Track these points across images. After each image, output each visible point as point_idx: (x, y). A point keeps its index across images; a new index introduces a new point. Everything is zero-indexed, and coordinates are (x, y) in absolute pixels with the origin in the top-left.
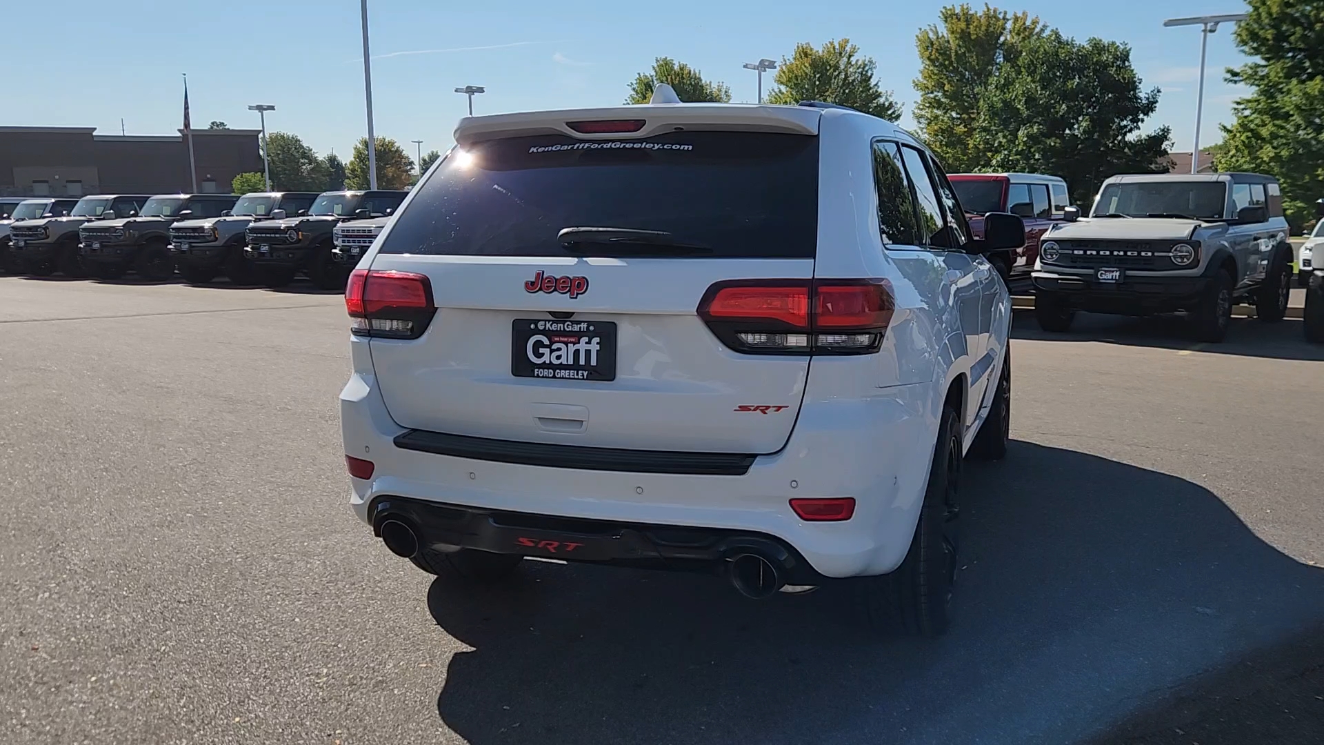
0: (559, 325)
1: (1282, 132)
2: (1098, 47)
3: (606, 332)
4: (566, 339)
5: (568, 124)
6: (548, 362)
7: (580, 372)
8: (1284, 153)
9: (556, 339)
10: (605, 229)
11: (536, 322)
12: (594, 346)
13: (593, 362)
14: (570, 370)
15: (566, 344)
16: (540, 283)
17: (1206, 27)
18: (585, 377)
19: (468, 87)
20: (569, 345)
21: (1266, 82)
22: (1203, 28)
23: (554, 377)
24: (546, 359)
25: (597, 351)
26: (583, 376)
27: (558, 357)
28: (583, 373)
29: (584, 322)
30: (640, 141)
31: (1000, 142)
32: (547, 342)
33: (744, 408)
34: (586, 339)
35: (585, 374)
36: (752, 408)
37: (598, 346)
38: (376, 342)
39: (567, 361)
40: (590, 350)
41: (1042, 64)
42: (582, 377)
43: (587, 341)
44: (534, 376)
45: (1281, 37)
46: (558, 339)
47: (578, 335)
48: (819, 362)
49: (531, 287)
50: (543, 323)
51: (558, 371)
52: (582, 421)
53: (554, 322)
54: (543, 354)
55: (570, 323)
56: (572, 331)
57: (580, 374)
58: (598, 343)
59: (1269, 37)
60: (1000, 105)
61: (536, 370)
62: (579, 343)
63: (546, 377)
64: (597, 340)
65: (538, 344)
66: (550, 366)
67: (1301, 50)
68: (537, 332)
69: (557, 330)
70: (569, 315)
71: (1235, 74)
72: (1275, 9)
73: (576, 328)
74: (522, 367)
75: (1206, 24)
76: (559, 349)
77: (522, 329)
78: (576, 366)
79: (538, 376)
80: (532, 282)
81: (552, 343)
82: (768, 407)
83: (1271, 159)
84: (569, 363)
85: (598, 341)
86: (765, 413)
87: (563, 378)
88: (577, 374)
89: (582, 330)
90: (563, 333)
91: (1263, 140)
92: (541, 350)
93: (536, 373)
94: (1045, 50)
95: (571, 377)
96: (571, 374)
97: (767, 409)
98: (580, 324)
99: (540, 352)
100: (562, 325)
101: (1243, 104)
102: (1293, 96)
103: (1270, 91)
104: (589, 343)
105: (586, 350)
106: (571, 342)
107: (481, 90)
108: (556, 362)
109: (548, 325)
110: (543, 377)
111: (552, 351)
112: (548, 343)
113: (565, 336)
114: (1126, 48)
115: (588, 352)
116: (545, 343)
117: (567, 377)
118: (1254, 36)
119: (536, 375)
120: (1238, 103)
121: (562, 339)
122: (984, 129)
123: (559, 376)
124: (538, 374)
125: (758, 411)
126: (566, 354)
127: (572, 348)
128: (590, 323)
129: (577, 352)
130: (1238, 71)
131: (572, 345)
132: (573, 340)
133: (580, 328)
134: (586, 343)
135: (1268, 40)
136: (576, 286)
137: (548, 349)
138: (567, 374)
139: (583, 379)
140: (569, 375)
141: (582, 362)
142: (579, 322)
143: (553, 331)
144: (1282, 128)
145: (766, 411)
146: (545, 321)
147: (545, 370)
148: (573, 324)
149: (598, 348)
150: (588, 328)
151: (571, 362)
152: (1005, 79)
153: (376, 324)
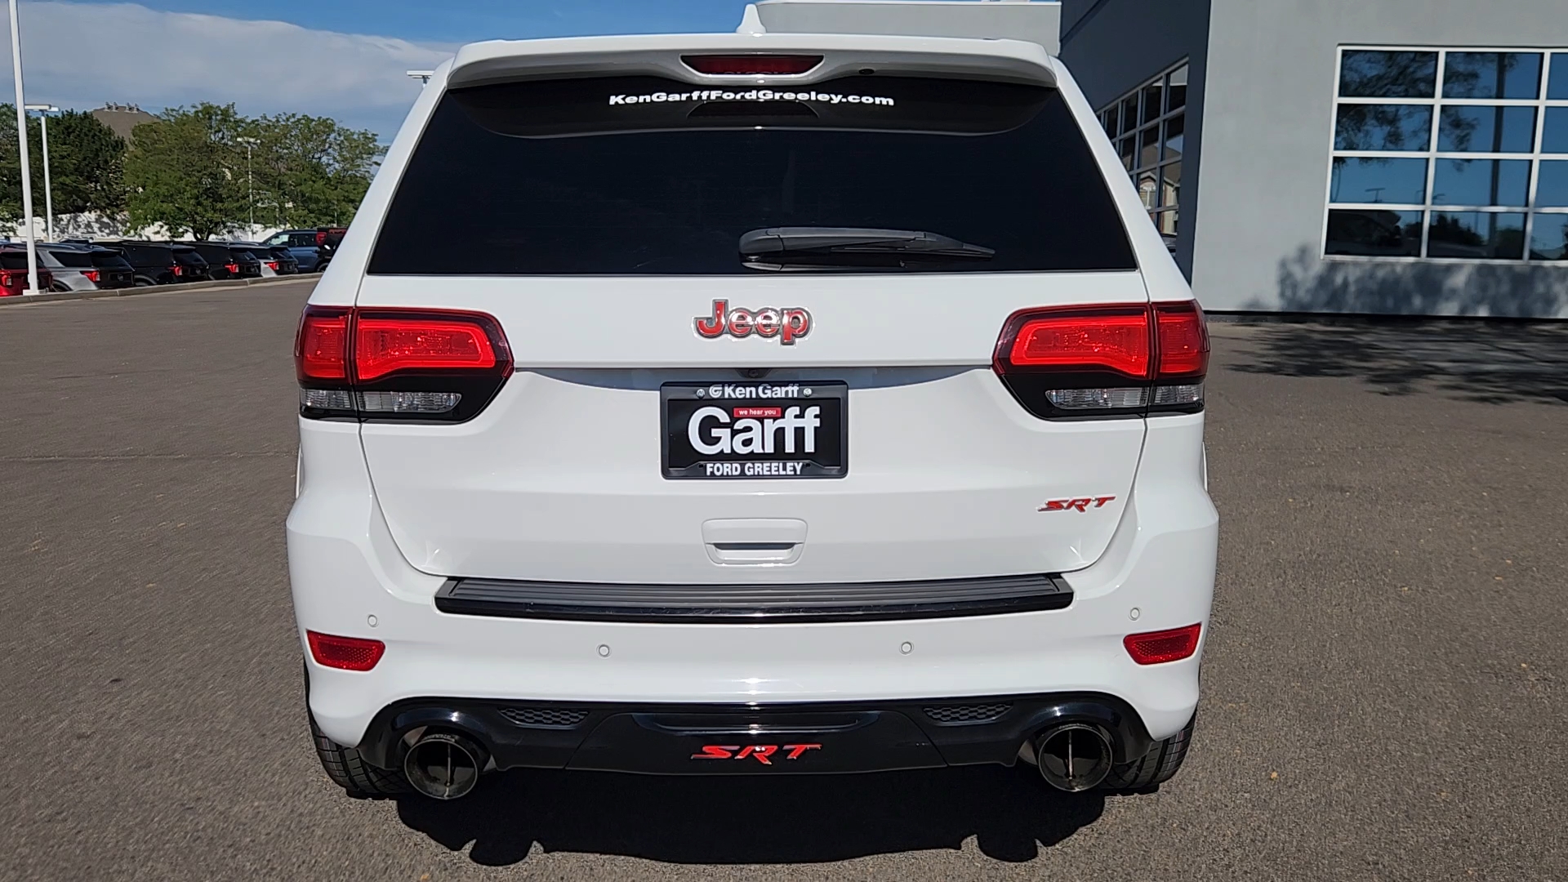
0: (748, 389)
3: (830, 396)
4: (759, 412)
5: (683, 59)
6: (726, 451)
7: (789, 465)
9: (741, 413)
11: (703, 385)
12: (811, 421)
13: (810, 447)
14: (770, 462)
15: (761, 420)
16: (722, 321)
18: (798, 473)
20: (766, 421)
23: (743, 475)
24: (724, 446)
25: (816, 428)
26: (795, 470)
27: (747, 443)
28: (794, 467)
29: (792, 382)
30: (806, 88)
32: (724, 417)
33: (1054, 505)
34: (796, 410)
35: (798, 468)
36: (1065, 505)
37: (818, 420)
39: (763, 448)
40: (803, 428)
42: (792, 473)
43: (798, 413)
44: (704, 476)
46: (746, 412)
47: (782, 405)
50: (718, 387)
52: (793, 544)
53: (738, 384)
54: (718, 439)
55: (768, 386)
56: (772, 398)
58: (816, 416)
61: (709, 465)
62: (783, 417)
63: (728, 477)
64: (816, 410)
65: (709, 423)
66: (733, 457)
68: (710, 402)
69: (745, 398)
70: (762, 371)
73: (780, 393)
74: (681, 462)
76: (748, 429)
77: (680, 399)
78: (779, 454)
79: (713, 476)
80: (708, 319)
81: (734, 420)
82: (1087, 501)
84: (766, 451)
85: (818, 412)
86: (1083, 510)
87: (759, 476)
88: (785, 469)
89: (790, 395)
92: (715, 432)
93: (708, 471)
95: (773, 473)
96: (773, 469)
97: (1084, 504)
98: (787, 386)
99: (713, 435)
100: (753, 389)
104: (801, 416)
105: (796, 429)
106: (769, 417)
108: (743, 450)
109: (728, 390)
110: (722, 476)
111: (734, 433)
112: (728, 420)
113: (756, 407)
115: (800, 433)
116: (722, 421)
117: (766, 473)
119: (708, 474)
123: (752, 473)
124: (712, 473)
125: (1073, 508)
126: (761, 437)
127: (771, 426)
128: (804, 385)
129: (780, 434)
131: (771, 420)
132: (773, 412)
133: (787, 392)
134: (796, 417)
136: (790, 324)
137: (729, 430)
138: (766, 469)
139: (794, 475)
140: (770, 471)
141: (790, 447)
142: (784, 383)
143: (737, 399)
145: (1085, 508)
146: (724, 383)
147: (725, 465)
148: (773, 386)
149: (818, 425)
150: (800, 391)
151: (770, 449)
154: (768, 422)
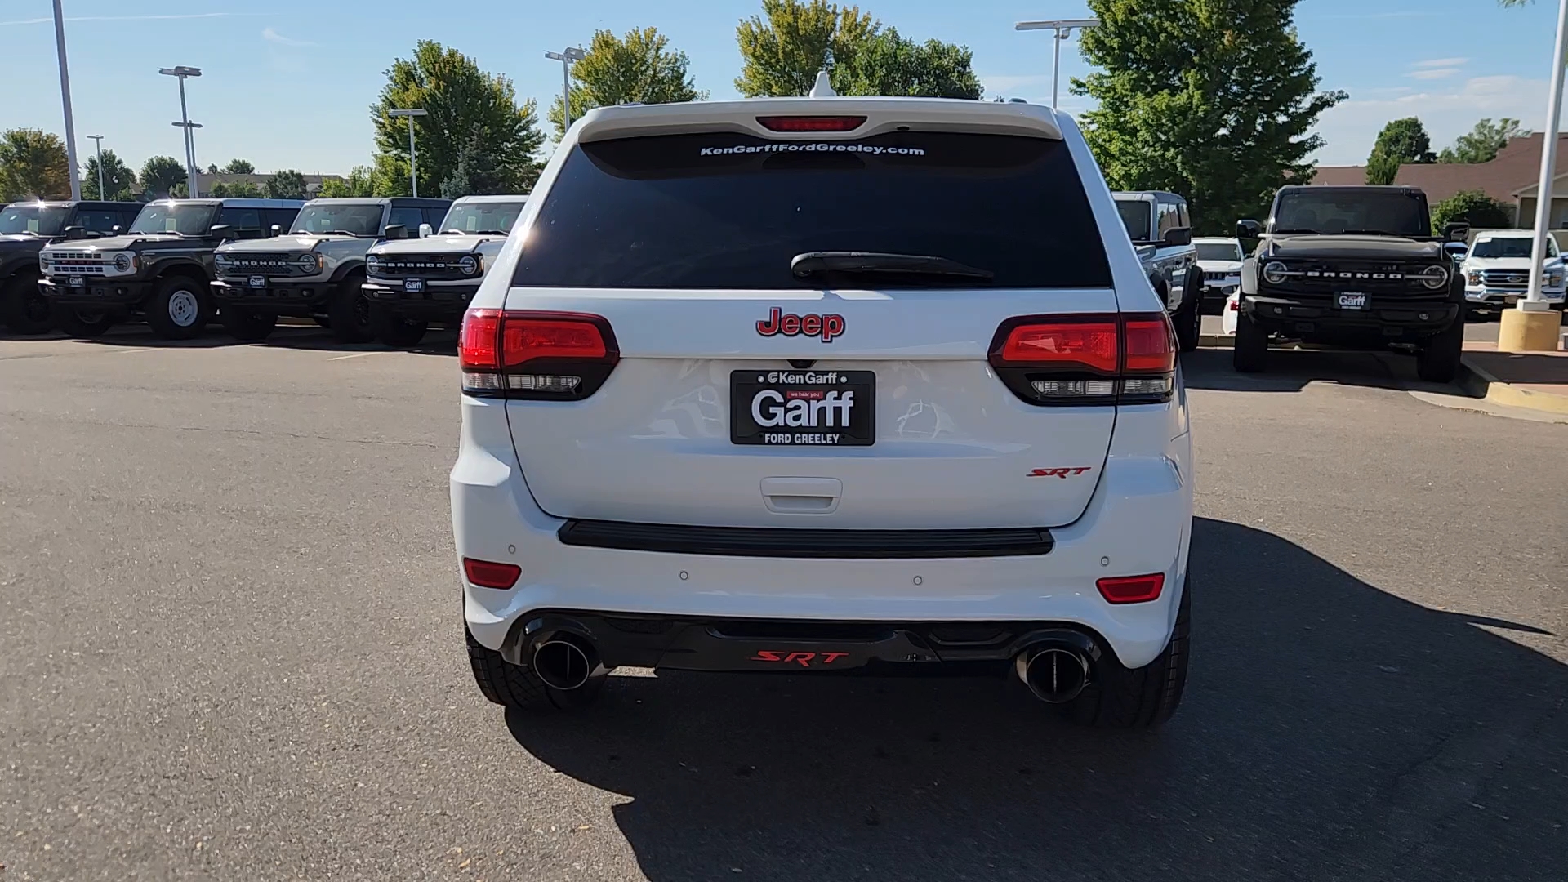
0: (798, 377)
1: (1130, 149)
2: (938, 51)
3: (861, 384)
4: (807, 395)
5: (758, 119)
6: (782, 424)
7: (828, 436)
8: (1134, 171)
9: (793, 395)
10: (859, 254)
11: (765, 373)
12: (846, 403)
13: (845, 422)
14: (815, 433)
15: (807, 400)
16: (777, 324)
17: (1058, 32)
18: (836, 442)
19: (177, 68)
20: (811, 401)
21: (1112, 93)
22: (1055, 33)
23: (793, 443)
24: (779, 420)
25: (850, 408)
26: (833, 440)
27: (797, 418)
28: (832, 437)
29: (833, 372)
30: (855, 142)
32: (779, 398)
33: (1039, 473)
34: (835, 394)
35: (836, 438)
36: (1049, 472)
37: (852, 402)
38: (517, 407)
39: (809, 422)
40: (840, 408)
41: (881, 67)
42: (831, 442)
43: (836, 396)
45: (1126, 47)
46: (796, 395)
48: (1126, 413)
49: (765, 328)
50: (774, 374)
51: (798, 435)
52: (831, 498)
53: (790, 372)
54: (775, 415)
55: (813, 374)
56: (816, 384)
57: (829, 439)
58: (850, 399)
59: (1115, 46)
61: (767, 435)
62: (825, 399)
63: (781, 444)
64: (850, 394)
65: (768, 402)
66: (786, 429)
67: (1146, 61)
68: (768, 386)
69: (795, 383)
70: (809, 363)
71: (1080, 85)
72: (1120, 17)
73: (822, 380)
74: (745, 432)
75: (1058, 29)
76: (798, 408)
77: (744, 384)
78: (822, 429)
79: (770, 443)
80: (766, 323)
81: (787, 400)
82: (1068, 470)
83: (1122, 177)
84: (811, 425)
85: (852, 396)
86: (1064, 477)
87: (805, 444)
88: (825, 439)
89: (830, 382)
90: (805, 387)
91: (1113, 156)
92: (772, 410)
93: (767, 439)
94: (883, 51)
95: (817, 442)
96: (816, 439)
97: (1065, 472)
98: (827, 375)
99: (771, 411)
100: (802, 377)
101: (1089, 117)
102: (1140, 110)
103: (1117, 105)
104: (839, 398)
105: (835, 408)
106: (814, 399)
107: (196, 72)
108: (794, 424)
109: (782, 377)
110: (777, 444)
111: (787, 411)
112: (782, 401)
113: (803, 391)
114: (966, 52)
115: (838, 411)
116: (778, 401)
117: (811, 442)
118: (1100, 44)
119: (766, 441)
120: (1084, 117)
121: (803, 395)
123: (800, 442)
124: (769, 441)
125: (1056, 475)
126: (807, 413)
127: (815, 406)
128: (840, 374)
129: (822, 412)
130: (1084, 81)
131: (816, 401)
132: (817, 395)
133: (827, 379)
134: (835, 399)
135: (1114, 49)
136: (830, 327)
137: (783, 409)
138: (810, 439)
139: (833, 444)
140: (814, 440)
141: (830, 422)
142: (827, 373)
143: (789, 384)
144: (1130, 144)
145: (1065, 475)
146: (779, 372)
147: (780, 435)
148: (816, 375)
149: (852, 405)
150: (838, 379)
151: (814, 423)
152: (840, 82)
153: (515, 382)
154: (813, 402)
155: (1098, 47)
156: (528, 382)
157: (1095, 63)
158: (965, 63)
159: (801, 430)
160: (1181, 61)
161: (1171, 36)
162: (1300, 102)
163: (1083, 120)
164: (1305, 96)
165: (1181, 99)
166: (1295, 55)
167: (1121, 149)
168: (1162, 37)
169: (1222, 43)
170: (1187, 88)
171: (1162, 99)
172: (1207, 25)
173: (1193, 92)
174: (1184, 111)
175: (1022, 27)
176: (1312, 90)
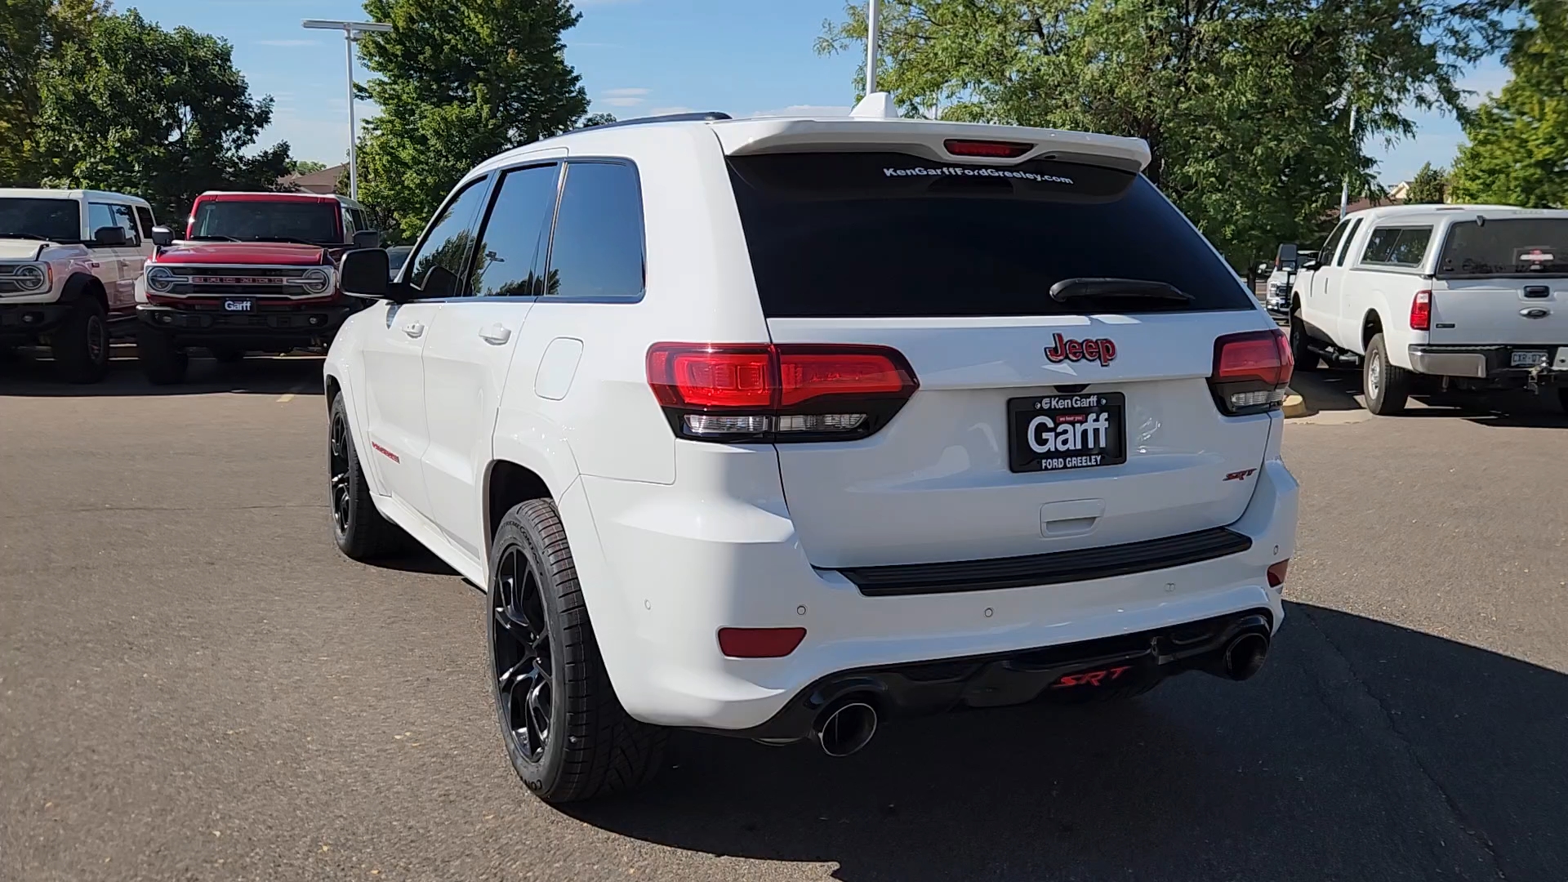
0: (1066, 402)
1: (422, 158)
2: (192, 41)
3: (1114, 404)
4: (1072, 419)
5: (940, 141)
6: (1053, 449)
7: (1093, 457)
9: (1062, 419)
11: (1039, 399)
12: (1103, 425)
13: (1103, 444)
14: (1082, 456)
15: (1073, 423)
16: (1062, 349)
17: (349, 33)
18: (1099, 463)
21: (396, 101)
22: (346, 34)
23: (1065, 467)
24: (1050, 446)
25: (1106, 428)
26: (1096, 461)
27: (1065, 442)
28: (1095, 459)
29: (1094, 394)
31: (75, 145)
32: (1050, 424)
33: (1231, 477)
34: (1093, 416)
35: (1099, 458)
36: (1235, 476)
37: (1107, 422)
38: (788, 451)
39: (1075, 445)
40: (1098, 429)
41: (126, 52)
42: (1094, 464)
43: (1095, 418)
44: (1041, 470)
45: (407, 54)
46: (1064, 419)
47: (1084, 412)
50: (1047, 400)
51: (1069, 459)
52: (1095, 518)
53: (1061, 398)
54: (1046, 441)
55: (1078, 398)
56: (1080, 407)
57: (1093, 460)
58: (1106, 420)
59: (399, 53)
60: (71, 98)
61: (1044, 461)
62: (1086, 421)
63: (1056, 469)
64: (1104, 415)
65: (1042, 428)
66: (1058, 454)
67: (428, 70)
68: (1042, 412)
69: (1064, 408)
70: (1076, 387)
71: (361, 89)
72: (401, 24)
73: (1085, 403)
74: (1022, 460)
75: (349, 31)
76: (1065, 432)
77: (1019, 411)
78: (1084, 451)
79: (1046, 469)
81: (1057, 425)
82: (1245, 472)
83: (418, 186)
84: (1078, 448)
85: (1107, 416)
86: (1242, 479)
87: (1075, 467)
88: (1090, 461)
89: (1091, 405)
90: (1072, 411)
91: (405, 165)
92: (1045, 435)
93: (1044, 465)
94: (126, 34)
95: (1084, 464)
96: (1084, 461)
97: (1244, 474)
98: (1091, 398)
99: (1044, 437)
100: (1069, 401)
101: (372, 123)
102: (428, 119)
103: (402, 112)
104: (1097, 420)
105: (1094, 430)
106: (1078, 422)
108: (1062, 448)
109: (1054, 403)
110: (1052, 469)
111: (1057, 435)
112: (1053, 426)
113: (1072, 415)
114: (226, 44)
115: (1096, 431)
116: (1049, 426)
117: (1078, 465)
118: (382, 51)
119: (1043, 468)
120: (368, 122)
121: (1068, 419)
122: (52, 128)
123: (1071, 465)
124: (1045, 467)
125: (1238, 478)
126: (1073, 437)
127: (1079, 428)
128: (1100, 396)
129: (1084, 434)
130: (366, 86)
131: (1080, 424)
132: (1080, 418)
133: (1090, 402)
134: (1094, 421)
135: (397, 56)
137: (1053, 434)
138: (1078, 461)
139: (1097, 465)
140: (1082, 462)
142: (1088, 396)
143: (1059, 409)
144: (422, 153)
145: (1243, 477)
146: (1050, 397)
147: (1053, 460)
148: (1081, 398)
149: (1107, 425)
150: (1099, 401)
151: (1079, 446)
152: (73, 64)
153: (785, 423)
154: (1077, 425)
155: (380, 52)
156: (797, 423)
157: (374, 69)
158: (224, 56)
159: (1069, 454)
160: (465, 76)
161: (454, 48)
162: (575, 122)
163: (367, 126)
164: (580, 117)
165: (470, 111)
166: (566, 78)
167: (413, 158)
168: (446, 48)
169: (506, 60)
170: (475, 102)
171: (452, 111)
172: (489, 41)
173: (482, 106)
174: (474, 123)
175: (310, 25)
176: (585, 112)
